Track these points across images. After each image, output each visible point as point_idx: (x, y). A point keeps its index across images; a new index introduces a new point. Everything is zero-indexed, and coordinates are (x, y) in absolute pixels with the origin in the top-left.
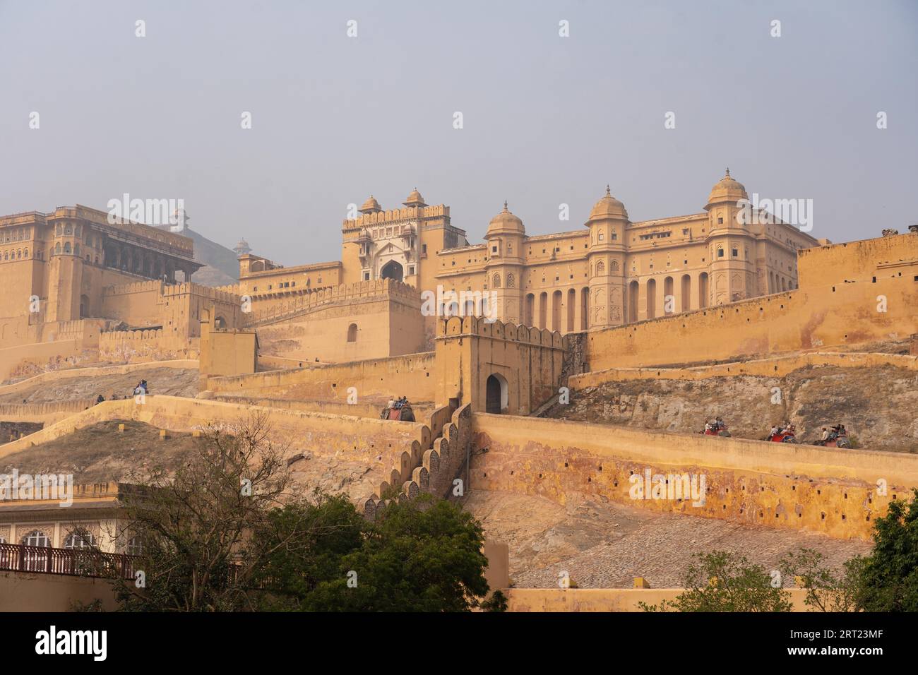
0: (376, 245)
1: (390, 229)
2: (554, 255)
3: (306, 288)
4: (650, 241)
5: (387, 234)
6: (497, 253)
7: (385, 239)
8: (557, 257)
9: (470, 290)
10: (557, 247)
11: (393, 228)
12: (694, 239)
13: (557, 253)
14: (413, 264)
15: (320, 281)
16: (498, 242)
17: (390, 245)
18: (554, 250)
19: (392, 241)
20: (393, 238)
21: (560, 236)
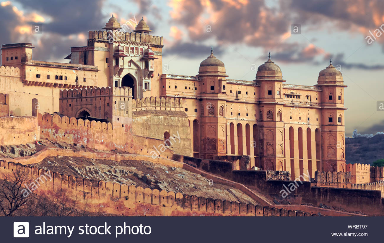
2: (237, 96)
3: (75, 83)
4: (290, 99)
5: (130, 52)
7: (129, 56)
8: (239, 98)
10: (239, 90)
11: (134, 48)
12: (312, 104)
13: (239, 95)
14: (148, 81)
15: (85, 80)
17: (129, 62)
18: (237, 92)
19: (133, 59)
20: (135, 56)
21: (240, 82)
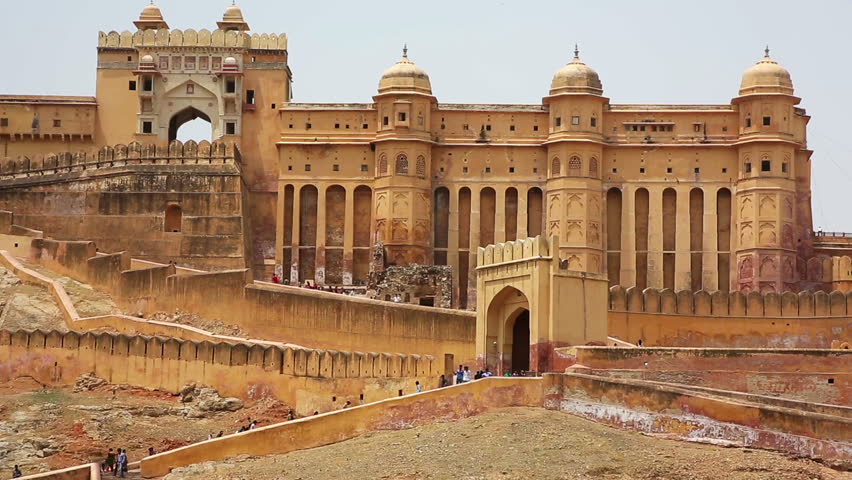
0: (166, 80)
1: (193, 59)
2: (483, 135)
4: (640, 135)
5: (186, 66)
6: (406, 123)
7: (183, 73)
8: (488, 139)
9: (337, 170)
10: (489, 124)
11: (197, 59)
12: (711, 140)
13: (488, 133)
14: (234, 118)
15: (57, 123)
16: (407, 107)
17: (190, 85)
18: (483, 127)
19: (194, 79)
20: (197, 73)
